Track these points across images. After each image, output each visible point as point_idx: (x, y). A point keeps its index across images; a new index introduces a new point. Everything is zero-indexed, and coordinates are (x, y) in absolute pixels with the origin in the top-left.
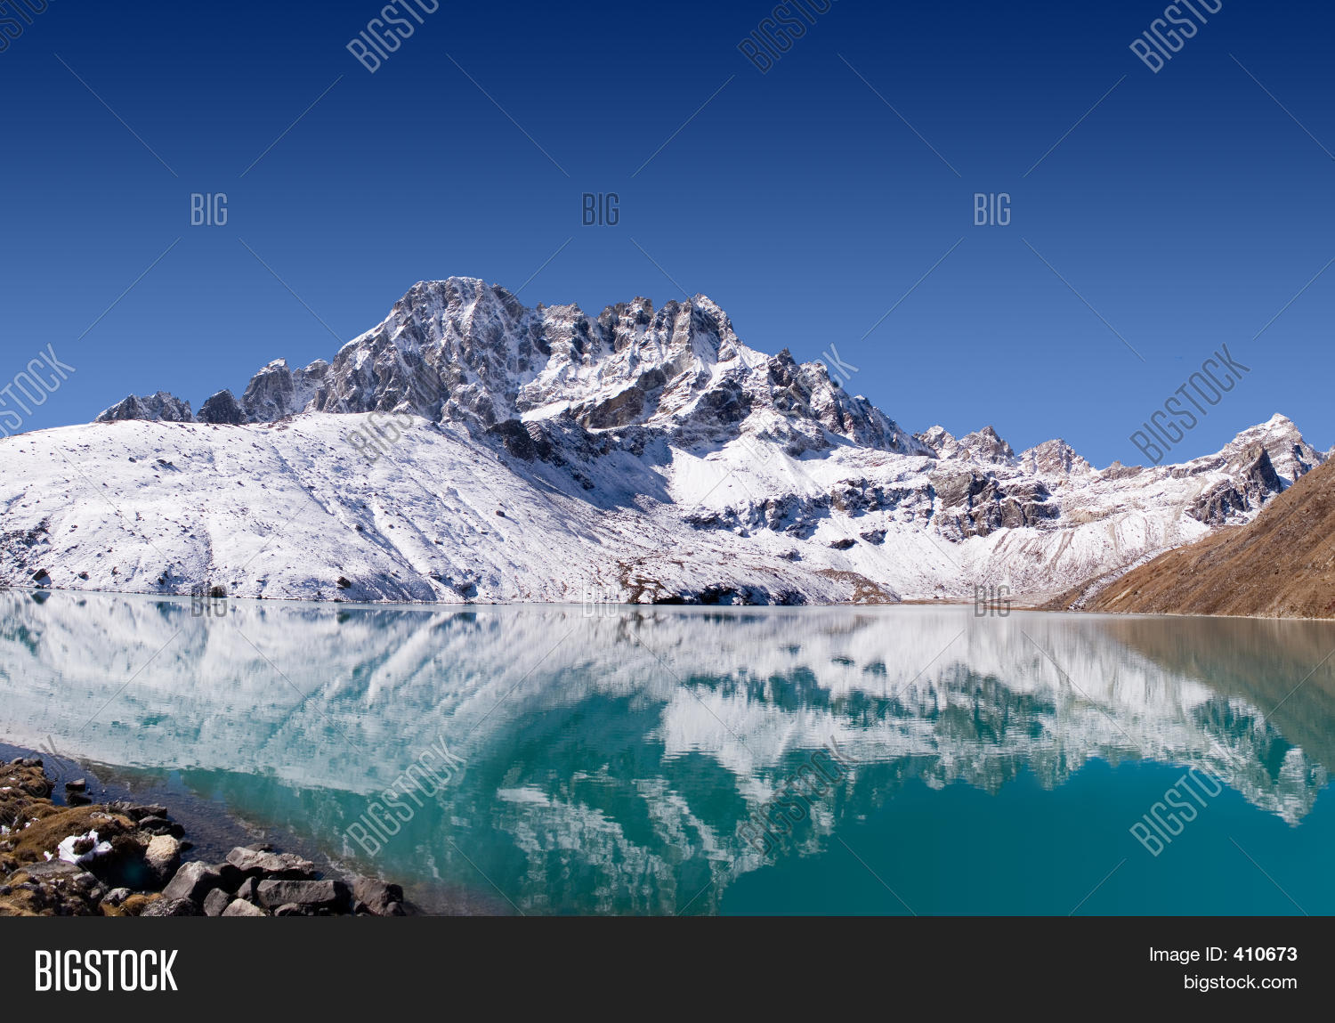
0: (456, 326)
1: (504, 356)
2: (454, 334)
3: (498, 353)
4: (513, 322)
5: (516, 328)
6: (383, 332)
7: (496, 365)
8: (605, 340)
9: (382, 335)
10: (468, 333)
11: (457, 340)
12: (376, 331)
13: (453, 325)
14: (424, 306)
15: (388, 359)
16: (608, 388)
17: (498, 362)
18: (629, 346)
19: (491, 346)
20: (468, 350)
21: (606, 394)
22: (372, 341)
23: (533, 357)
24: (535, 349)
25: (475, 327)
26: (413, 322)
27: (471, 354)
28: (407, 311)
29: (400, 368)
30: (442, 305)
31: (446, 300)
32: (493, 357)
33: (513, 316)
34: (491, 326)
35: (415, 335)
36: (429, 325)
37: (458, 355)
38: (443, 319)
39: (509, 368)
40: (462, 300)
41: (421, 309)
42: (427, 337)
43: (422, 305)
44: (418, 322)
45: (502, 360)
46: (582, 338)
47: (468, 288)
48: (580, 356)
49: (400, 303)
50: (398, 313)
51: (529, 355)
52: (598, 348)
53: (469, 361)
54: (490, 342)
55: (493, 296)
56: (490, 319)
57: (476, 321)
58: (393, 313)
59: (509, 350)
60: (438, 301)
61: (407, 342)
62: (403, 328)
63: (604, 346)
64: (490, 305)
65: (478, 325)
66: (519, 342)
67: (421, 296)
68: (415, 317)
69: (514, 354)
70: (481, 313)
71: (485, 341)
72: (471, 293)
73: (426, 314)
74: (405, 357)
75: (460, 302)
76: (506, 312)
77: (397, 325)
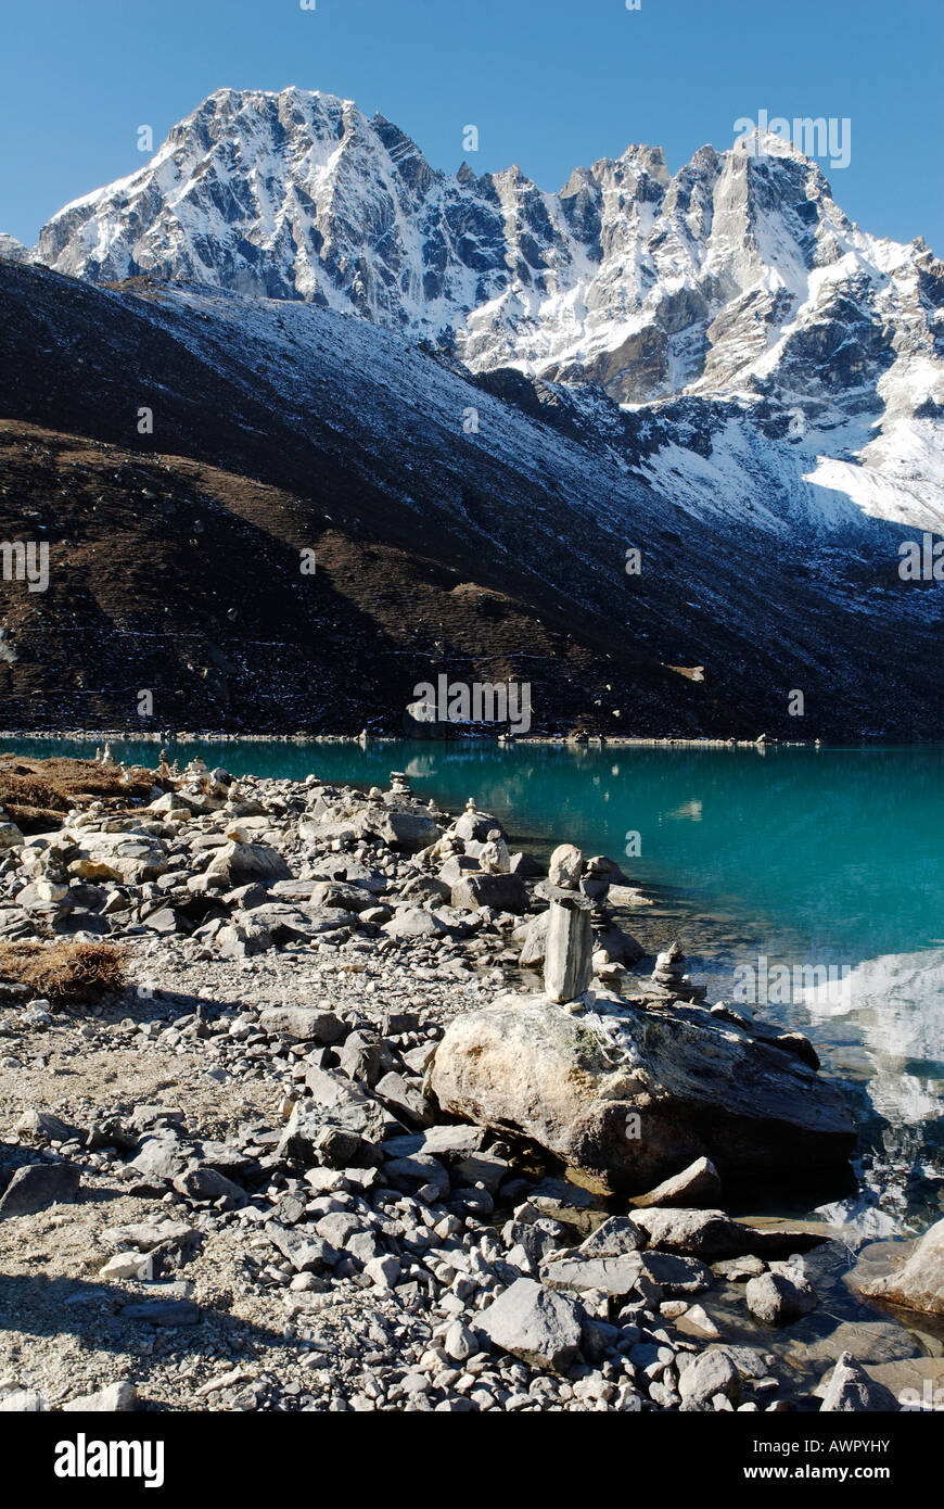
0: (303, 197)
1: (397, 263)
2: (298, 209)
3: (384, 256)
4: (412, 197)
5: (416, 210)
6: (150, 188)
7: (381, 280)
8: (577, 237)
9: (148, 194)
10: (327, 210)
11: (303, 223)
12: (134, 184)
13: (297, 190)
14: (236, 141)
15: (165, 245)
16: (600, 330)
17: (384, 273)
18: (627, 248)
19: (372, 240)
20: (328, 243)
21: (596, 343)
22: (126, 204)
23: (450, 271)
24: (455, 257)
25: (341, 198)
26: (212, 172)
27: (334, 253)
28: (199, 150)
29: (190, 266)
30: (271, 146)
31: (281, 135)
32: (375, 264)
33: (411, 186)
34: (370, 200)
35: (218, 202)
36: (246, 185)
37: (308, 253)
38: (274, 175)
39: (405, 289)
40: (314, 139)
41: (228, 149)
42: (243, 209)
43: (230, 140)
44: (224, 177)
45: (392, 272)
46: (535, 236)
47: (325, 117)
48: (533, 272)
49: (180, 131)
50: (178, 151)
51: (442, 267)
52: (570, 257)
53: (329, 266)
54: (369, 234)
55: (373, 139)
56: (369, 186)
57: (341, 187)
58: (168, 150)
59: (405, 253)
60: (264, 137)
61: (201, 214)
62: (191, 184)
63: (579, 250)
64: (369, 157)
65: (345, 195)
66: (423, 240)
67: (227, 121)
68: (216, 164)
69: (415, 262)
70: (352, 173)
71: (360, 230)
72: (332, 126)
73: (240, 160)
74: (198, 245)
75: (309, 144)
76: (398, 176)
77: (178, 177)
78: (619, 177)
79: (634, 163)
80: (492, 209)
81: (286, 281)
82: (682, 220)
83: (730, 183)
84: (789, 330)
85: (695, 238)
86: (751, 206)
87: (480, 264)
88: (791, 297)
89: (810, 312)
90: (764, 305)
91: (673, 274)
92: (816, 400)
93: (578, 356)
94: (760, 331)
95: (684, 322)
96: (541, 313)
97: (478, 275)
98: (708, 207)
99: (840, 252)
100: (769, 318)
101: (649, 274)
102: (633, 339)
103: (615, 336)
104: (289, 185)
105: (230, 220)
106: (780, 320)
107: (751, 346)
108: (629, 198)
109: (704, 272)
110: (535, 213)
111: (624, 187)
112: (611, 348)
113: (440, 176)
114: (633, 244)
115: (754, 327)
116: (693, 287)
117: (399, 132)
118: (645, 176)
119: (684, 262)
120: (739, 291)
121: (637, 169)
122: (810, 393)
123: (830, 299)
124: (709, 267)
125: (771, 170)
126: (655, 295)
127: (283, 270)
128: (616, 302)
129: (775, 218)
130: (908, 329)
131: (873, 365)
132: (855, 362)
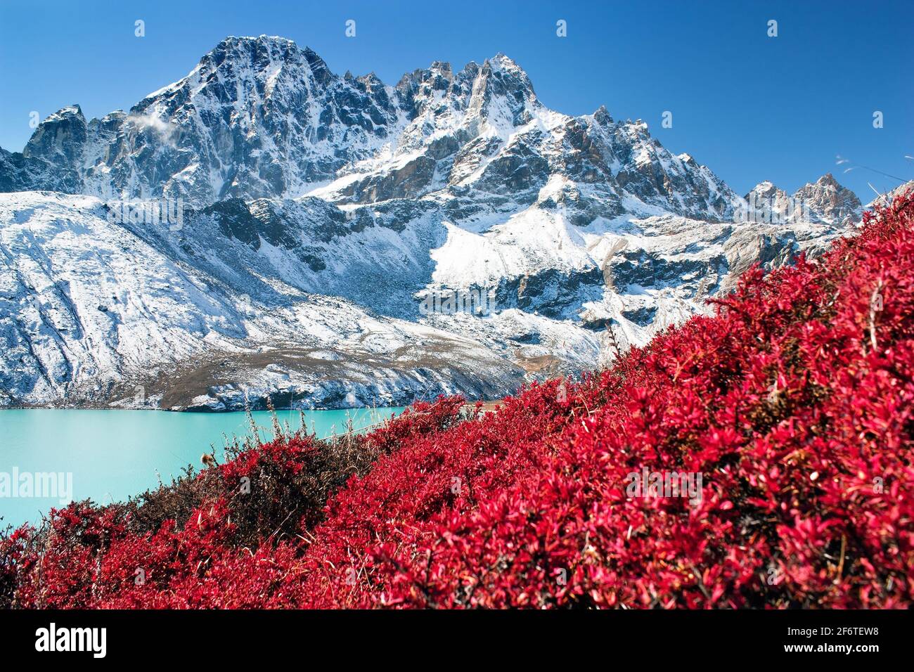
0: (261, 87)
1: (304, 123)
2: (257, 96)
3: (299, 119)
4: (319, 88)
5: (320, 94)
6: (184, 87)
7: (294, 132)
8: (402, 108)
9: (183, 90)
10: (270, 96)
11: (257, 103)
12: (178, 85)
13: (259, 85)
14: (231, 63)
17: (297, 128)
18: (424, 114)
19: (293, 111)
20: (268, 113)
21: (394, 165)
22: (172, 95)
23: (333, 126)
24: (337, 118)
25: (279, 90)
26: (216, 79)
27: (270, 118)
28: (213, 67)
29: (194, 127)
30: (250, 64)
31: (255, 58)
32: (293, 123)
33: (319, 82)
34: (295, 90)
35: (217, 94)
36: (233, 84)
37: (257, 118)
38: (248, 79)
39: (307, 136)
40: (271, 60)
41: (226, 66)
42: (229, 96)
43: (228, 62)
44: (222, 80)
45: (301, 128)
46: (379, 107)
47: (279, 49)
48: (375, 127)
49: (205, 57)
50: (203, 68)
51: (329, 124)
52: (396, 118)
53: (267, 125)
54: (292, 108)
55: (303, 59)
56: (296, 83)
57: (280, 84)
58: (198, 68)
59: (310, 117)
60: (246, 59)
61: (207, 100)
62: (205, 85)
63: (402, 115)
64: (299, 69)
66: (322, 109)
67: (229, 53)
68: (219, 75)
69: (315, 122)
70: (288, 76)
71: (286, 106)
72: (282, 53)
73: (232, 72)
74: (203, 115)
75: (268, 63)
76: (313, 78)
77: (200, 81)
78: (425, 78)
79: (435, 71)
80: (359, 94)
82: (454, 100)
83: (479, 82)
84: (491, 159)
86: (487, 93)
87: (349, 122)
88: (500, 141)
89: (504, 150)
90: (483, 146)
91: (443, 128)
92: (501, 196)
94: (477, 160)
95: (446, 153)
97: (347, 128)
98: (469, 93)
99: (530, 119)
100: (484, 153)
101: (429, 127)
102: (411, 163)
103: (403, 162)
104: (254, 84)
105: (222, 102)
106: (489, 154)
107: (470, 168)
108: (430, 88)
109: (459, 127)
111: (428, 82)
112: (399, 168)
113: (336, 77)
114: (427, 112)
115: (475, 158)
116: (452, 135)
117: (317, 55)
118: (439, 77)
120: (474, 138)
121: (436, 73)
122: (499, 193)
123: (516, 143)
124: (462, 125)
125: (502, 74)
126: (429, 140)
127: (243, 128)
128: (410, 143)
129: (501, 99)
130: (554, 159)
131: (535, 178)
132: (525, 176)
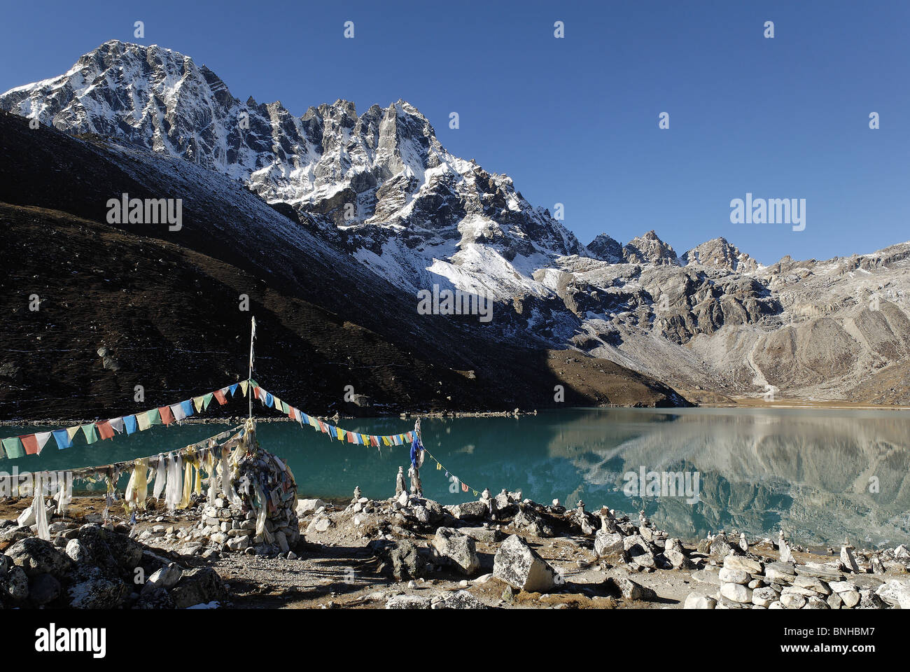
0: (160, 102)
1: (212, 144)
2: (156, 108)
3: (205, 139)
4: (222, 110)
5: (224, 117)
6: (66, 86)
7: (203, 151)
8: (310, 141)
9: (64, 90)
10: (173, 111)
11: (158, 115)
12: (56, 83)
13: (156, 98)
14: (121, 68)
15: (74, 118)
16: (322, 188)
17: (204, 147)
18: (336, 149)
19: (198, 130)
20: (173, 128)
21: (320, 194)
23: (241, 150)
24: (244, 143)
25: (181, 106)
26: (105, 83)
27: (176, 133)
28: (98, 71)
30: (141, 73)
31: (148, 69)
32: (200, 142)
33: (222, 104)
34: (198, 109)
35: (108, 99)
36: (126, 92)
37: (161, 132)
38: (143, 89)
39: (216, 157)
40: (167, 73)
41: (115, 72)
42: (123, 104)
43: (117, 67)
44: (112, 86)
45: (209, 147)
46: (288, 138)
47: (174, 63)
48: (286, 155)
49: (87, 58)
50: (85, 69)
51: (237, 147)
52: (307, 150)
53: (173, 139)
54: (197, 126)
55: (201, 77)
56: (197, 101)
57: (182, 100)
58: (78, 68)
59: (217, 138)
60: (137, 68)
61: (98, 105)
62: (92, 87)
63: (311, 147)
64: (198, 86)
65: (184, 104)
66: (227, 133)
67: (116, 57)
68: (108, 79)
69: (222, 143)
70: (188, 94)
71: (192, 123)
72: (178, 68)
73: (123, 78)
74: (94, 121)
75: (164, 75)
76: (214, 98)
77: (84, 83)
78: (332, 114)
79: (340, 108)
80: (265, 121)
81: (147, 145)
82: (364, 139)
83: (387, 123)
84: (416, 196)
85: (371, 148)
86: (397, 135)
87: (259, 148)
88: (417, 181)
89: (426, 188)
90: (405, 183)
91: (359, 164)
92: (429, 231)
93: (311, 200)
94: (402, 196)
95: (365, 188)
96: (291, 176)
97: (257, 154)
98: (377, 133)
99: (439, 162)
100: (407, 190)
101: (346, 163)
102: (339, 193)
103: (330, 191)
104: (151, 95)
105: (115, 109)
106: (412, 191)
107: (397, 202)
108: (337, 124)
109: (375, 164)
110: (288, 125)
111: (334, 119)
112: (328, 197)
113: (237, 101)
114: (339, 147)
115: (400, 193)
116: (369, 171)
117: (216, 77)
118: (345, 115)
119: (364, 159)
120: (392, 176)
121: (341, 111)
122: (426, 227)
123: (436, 184)
124: (377, 162)
125: (407, 120)
126: (351, 173)
127: (146, 140)
128: (331, 175)
129: (408, 142)
130: (471, 201)
131: (455, 217)
132: (447, 214)
